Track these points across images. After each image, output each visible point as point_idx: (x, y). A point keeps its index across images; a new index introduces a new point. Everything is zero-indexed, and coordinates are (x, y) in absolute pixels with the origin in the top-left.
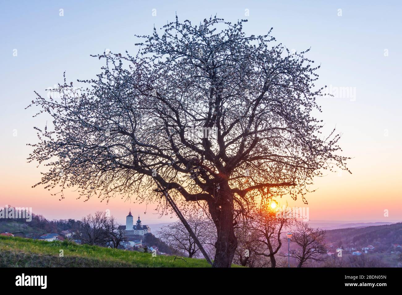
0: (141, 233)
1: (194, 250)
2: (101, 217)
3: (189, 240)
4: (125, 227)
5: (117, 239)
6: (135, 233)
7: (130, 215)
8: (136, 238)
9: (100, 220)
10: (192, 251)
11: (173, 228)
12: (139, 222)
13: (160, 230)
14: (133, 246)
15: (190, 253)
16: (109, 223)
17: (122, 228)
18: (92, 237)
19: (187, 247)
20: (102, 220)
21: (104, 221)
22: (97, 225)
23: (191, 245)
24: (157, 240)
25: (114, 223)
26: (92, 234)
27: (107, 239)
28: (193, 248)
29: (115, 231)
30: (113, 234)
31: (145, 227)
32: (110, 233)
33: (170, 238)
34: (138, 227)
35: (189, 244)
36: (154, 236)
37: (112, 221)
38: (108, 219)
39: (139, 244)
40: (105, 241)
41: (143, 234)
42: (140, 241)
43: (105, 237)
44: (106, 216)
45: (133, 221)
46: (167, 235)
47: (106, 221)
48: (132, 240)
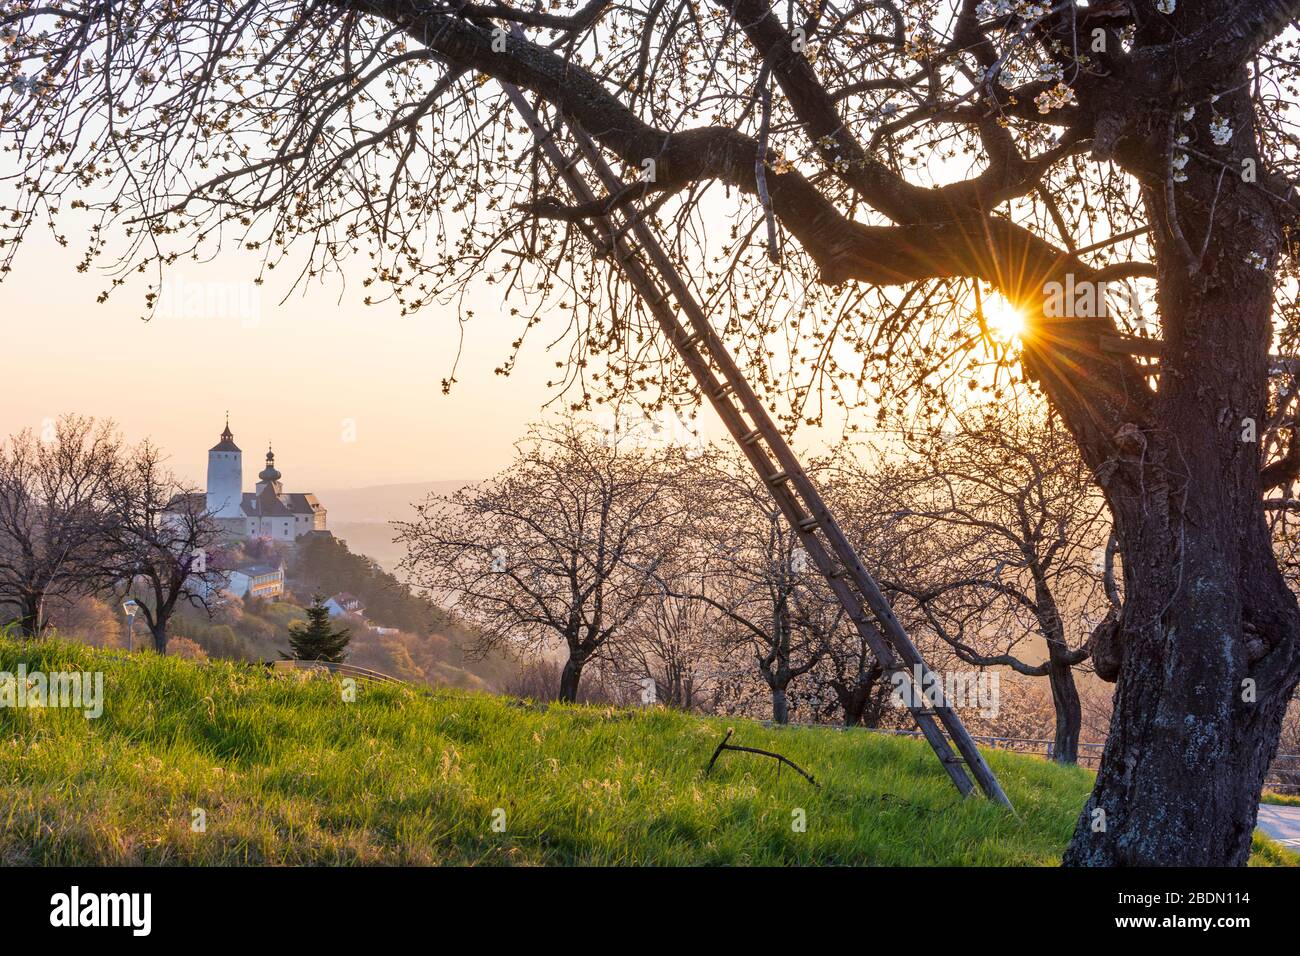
0: (279, 532)
1: (593, 630)
2: (87, 448)
3: (572, 573)
5: (169, 562)
6: (253, 530)
7: (227, 445)
8: (258, 556)
9: (78, 463)
10: (583, 634)
11: (483, 506)
12: (270, 476)
13: (415, 518)
14: (238, 595)
15: (574, 641)
16: (132, 478)
17: (188, 502)
18: (40, 550)
19: (559, 608)
20: (90, 461)
21: (103, 466)
22: (67, 489)
23: (580, 600)
24: (359, 564)
25: (159, 476)
26: (38, 531)
27: (119, 559)
28: (590, 617)
30: (148, 532)
31: (301, 504)
32: (136, 531)
33: (469, 562)
34: (269, 499)
35: (569, 597)
36: (342, 544)
37: (146, 467)
38: (126, 456)
39: (272, 586)
40: (107, 571)
41: (291, 537)
42: (275, 567)
43: (110, 554)
44: (111, 441)
45: (239, 472)
46: (445, 547)
47: (109, 465)
48: (241, 564)
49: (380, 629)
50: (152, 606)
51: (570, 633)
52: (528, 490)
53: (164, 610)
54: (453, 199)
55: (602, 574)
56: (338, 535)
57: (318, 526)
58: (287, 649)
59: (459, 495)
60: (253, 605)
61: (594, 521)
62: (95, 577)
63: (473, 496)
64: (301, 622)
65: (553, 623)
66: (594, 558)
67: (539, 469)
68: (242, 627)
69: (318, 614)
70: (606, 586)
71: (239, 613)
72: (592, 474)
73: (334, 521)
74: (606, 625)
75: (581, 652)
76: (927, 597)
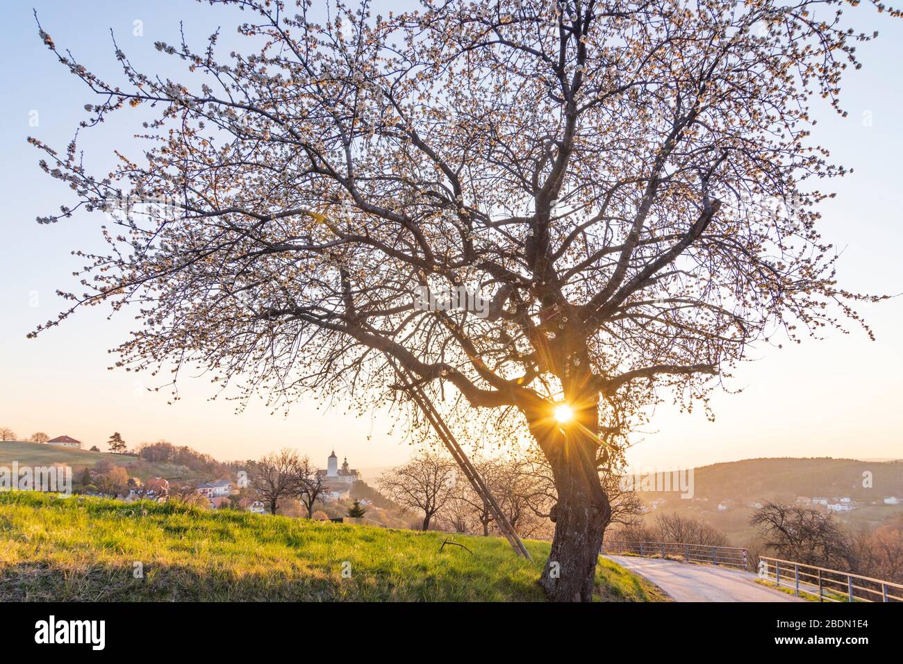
0: (349, 480)
1: (433, 508)
2: (290, 457)
3: (426, 492)
4: (326, 471)
5: (313, 489)
6: (340, 479)
7: (333, 456)
8: (343, 488)
9: (287, 461)
10: (430, 509)
11: (401, 473)
12: (345, 464)
13: (382, 476)
14: (336, 498)
15: (427, 512)
16: (302, 466)
17: (320, 473)
18: (276, 486)
20: (291, 461)
21: (293, 462)
22: (284, 468)
23: (429, 500)
24: (370, 489)
25: (310, 465)
26: (276, 480)
27: (298, 488)
28: (432, 504)
29: (312, 477)
30: (307, 481)
31: (354, 473)
32: (304, 480)
33: (397, 489)
34: (345, 471)
35: (426, 499)
36: (366, 484)
37: (306, 462)
38: (300, 460)
39: (346, 496)
40: (295, 492)
41: (352, 482)
42: (347, 490)
43: (296, 487)
44: (297, 455)
45: (336, 463)
46: (391, 484)
47: (296, 462)
48: (336, 490)
49: (377, 508)
50: (308, 502)
51: (426, 509)
52: (414, 468)
53: (311, 503)
54: (376, 385)
55: (435, 492)
56: (365, 482)
57: (359, 479)
58: (348, 515)
59: (394, 470)
60: (341, 501)
61: (432, 477)
62: (295, 494)
63: (398, 470)
64: (352, 507)
65: (421, 506)
66: (433, 487)
67: (417, 462)
68: (337, 508)
69: (356, 504)
70: (436, 495)
71: (337, 504)
72: (432, 463)
73: (364, 477)
74: (436, 507)
75: (429, 514)
76: (527, 498)
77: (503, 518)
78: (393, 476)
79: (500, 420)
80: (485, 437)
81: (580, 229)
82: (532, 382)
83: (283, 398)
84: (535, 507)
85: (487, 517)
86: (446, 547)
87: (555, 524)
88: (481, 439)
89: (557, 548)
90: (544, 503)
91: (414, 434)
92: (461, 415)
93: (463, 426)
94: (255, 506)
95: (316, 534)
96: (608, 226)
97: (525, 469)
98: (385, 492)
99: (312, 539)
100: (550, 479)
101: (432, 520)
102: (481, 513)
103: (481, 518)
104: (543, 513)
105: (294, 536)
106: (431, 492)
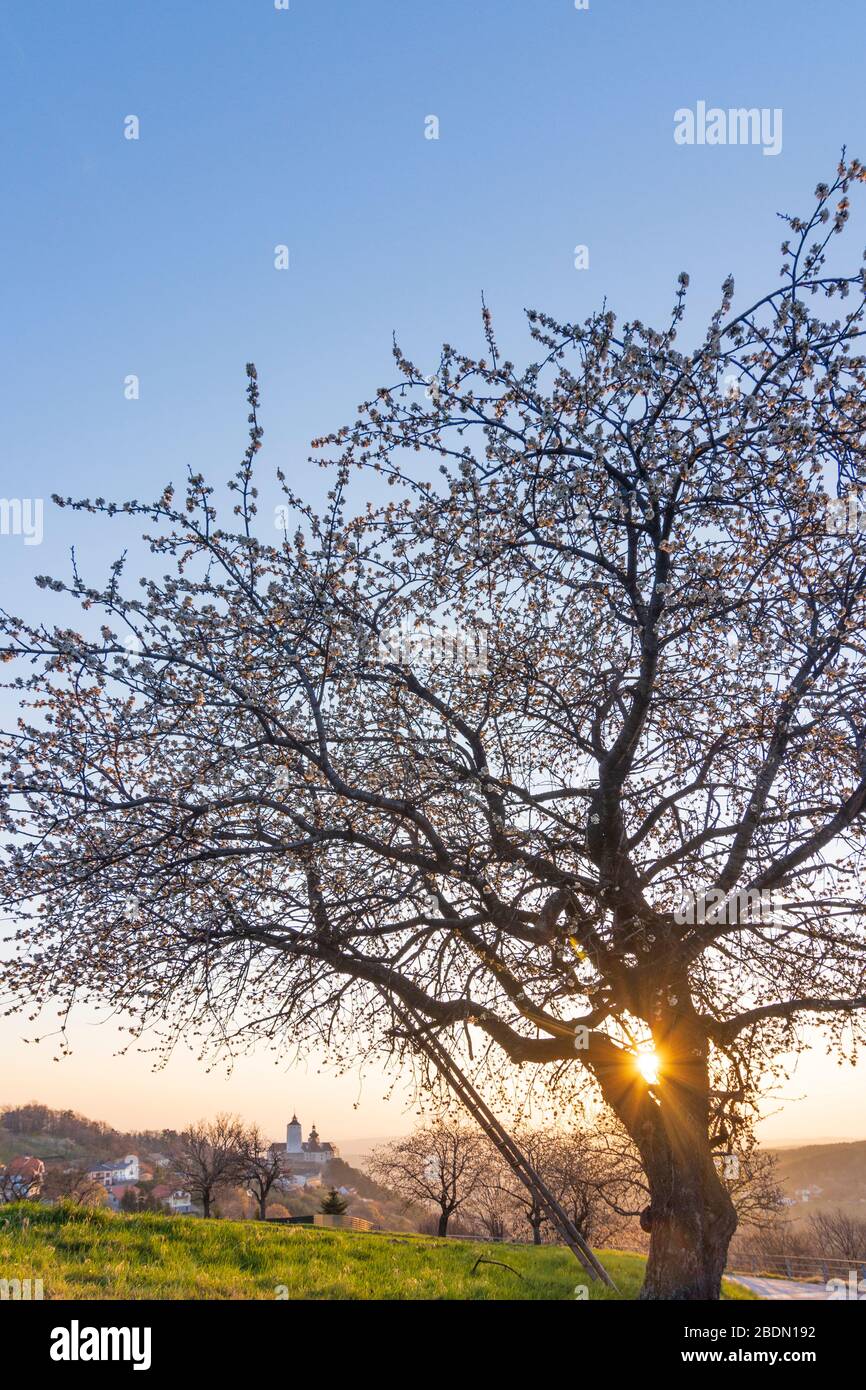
0: (320, 1158)
1: (452, 1201)
2: (229, 1126)
3: (442, 1177)
4: (285, 1145)
5: (266, 1173)
6: (307, 1157)
7: (295, 1123)
8: (311, 1170)
9: (226, 1132)
10: (448, 1203)
11: (401, 1149)
12: (314, 1135)
13: (371, 1154)
14: (302, 1185)
15: (444, 1206)
16: (249, 1138)
17: (275, 1147)
18: (210, 1169)
19: (436, 1192)
20: (230, 1132)
21: (236, 1134)
22: (221, 1143)
23: (446, 1188)
24: (354, 1172)
25: (260, 1138)
26: (209, 1160)
27: (245, 1172)
28: (451, 1196)
29: (264, 1155)
30: (256, 1161)
31: (328, 1147)
32: (252, 1160)
33: (396, 1173)
34: (314, 1144)
35: (441, 1187)
36: (347, 1164)
37: (255, 1133)
38: (246, 1130)
39: (317, 1181)
40: (239, 1177)
41: (324, 1160)
42: (317, 1173)
43: (240, 1170)
44: (240, 1123)
45: (300, 1134)
46: (387, 1166)
47: (239, 1133)
48: (301, 1172)
49: (365, 1200)
50: (259, 1192)
51: (442, 1202)
52: (422, 1142)
53: (264, 1194)
54: (363, 1027)
55: (455, 1177)
56: (345, 1160)
57: (335, 1155)
58: (321, 1210)
59: (390, 1145)
60: (308, 1190)
61: (450, 1154)
62: (238, 1180)
63: (396, 1145)
64: (327, 1198)
65: (434, 1198)
66: (451, 1170)
67: (425, 1133)
68: (303, 1199)
69: (333, 1194)
70: (457, 1182)
71: (302, 1194)
72: (449, 1135)
73: (342, 1153)
74: (458, 1199)
75: (447, 1211)
76: (600, 1186)
77: (562, 1217)
78: (389, 1153)
79: (556, 1077)
80: (533, 1101)
81: (668, 802)
82: (603, 1023)
83: (225, 1051)
84: (613, 1199)
85: (538, 1215)
86: (481, 1267)
87: (649, 1235)
88: (527, 1105)
89: (655, 1273)
90: (627, 1194)
91: (423, 1098)
92: (493, 1070)
93: (498, 1085)
94: (177, 1197)
95: (282, 1249)
96: (711, 797)
97: (595, 1143)
98: (378, 1178)
99: (276, 1257)
100: (633, 1158)
101: (452, 1217)
102: (529, 1209)
103: (529, 1216)
104: (626, 1209)
105: (250, 1253)
106: (449, 1178)
